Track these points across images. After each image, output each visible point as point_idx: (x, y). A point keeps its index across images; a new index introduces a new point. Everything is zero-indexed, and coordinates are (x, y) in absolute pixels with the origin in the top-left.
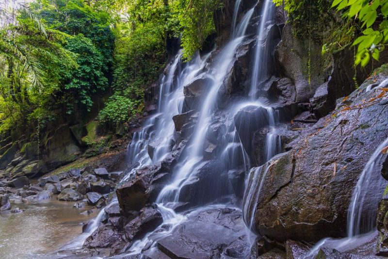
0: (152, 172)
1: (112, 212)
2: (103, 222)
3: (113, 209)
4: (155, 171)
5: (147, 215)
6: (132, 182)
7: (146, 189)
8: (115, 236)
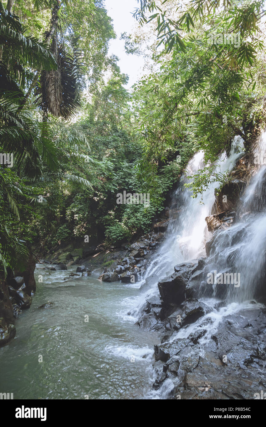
0: (190, 269)
1: (154, 303)
2: (146, 311)
3: (155, 300)
4: (192, 269)
5: (191, 308)
6: (172, 277)
7: (186, 285)
8: (159, 325)
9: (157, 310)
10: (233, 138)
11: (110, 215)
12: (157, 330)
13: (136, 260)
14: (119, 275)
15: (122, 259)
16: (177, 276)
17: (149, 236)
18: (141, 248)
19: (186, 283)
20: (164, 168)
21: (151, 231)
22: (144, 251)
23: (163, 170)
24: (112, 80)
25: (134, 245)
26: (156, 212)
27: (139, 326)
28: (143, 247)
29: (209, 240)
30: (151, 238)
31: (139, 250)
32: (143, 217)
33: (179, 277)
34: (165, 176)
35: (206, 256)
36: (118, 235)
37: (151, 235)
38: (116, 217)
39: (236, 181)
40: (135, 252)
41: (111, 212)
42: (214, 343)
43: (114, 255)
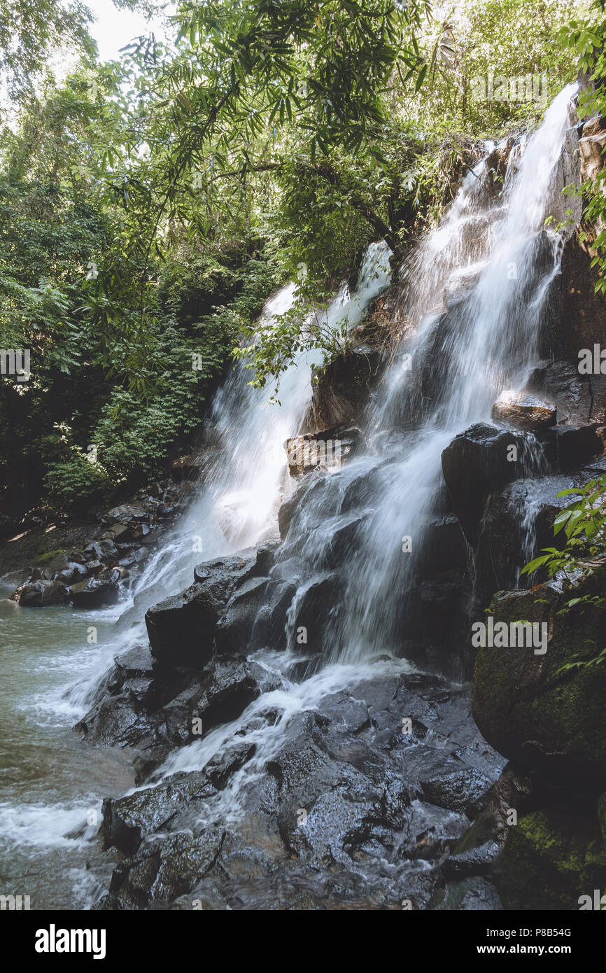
0: (234, 574)
1: (133, 666)
2: (110, 689)
3: (138, 657)
4: (239, 574)
5: (223, 682)
6: (185, 596)
7: (219, 617)
8: (141, 726)
9: (142, 686)
10: (365, 250)
11: (60, 433)
12: (135, 740)
13: (119, 548)
14: (68, 589)
15: (85, 547)
16: (198, 592)
17: (160, 489)
18: (134, 518)
19: (219, 613)
20: (202, 321)
21: (165, 477)
22: (143, 525)
23: (200, 325)
24: (76, 76)
25: (116, 512)
26: (179, 430)
27: (86, 731)
28: (141, 515)
29: (288, 497)
30: (162, 494)
31: (129, 524)
32: (145, 442)
33: (204, 596)
34: (205, 340)
35: (279, 540)
36: (79, 485)
37: (163, 487)
38: (75, 439)
39: (364, 350)
40: (119, 530)
41: (61, 427)
42: (273, 784)
43: (65, 536)
